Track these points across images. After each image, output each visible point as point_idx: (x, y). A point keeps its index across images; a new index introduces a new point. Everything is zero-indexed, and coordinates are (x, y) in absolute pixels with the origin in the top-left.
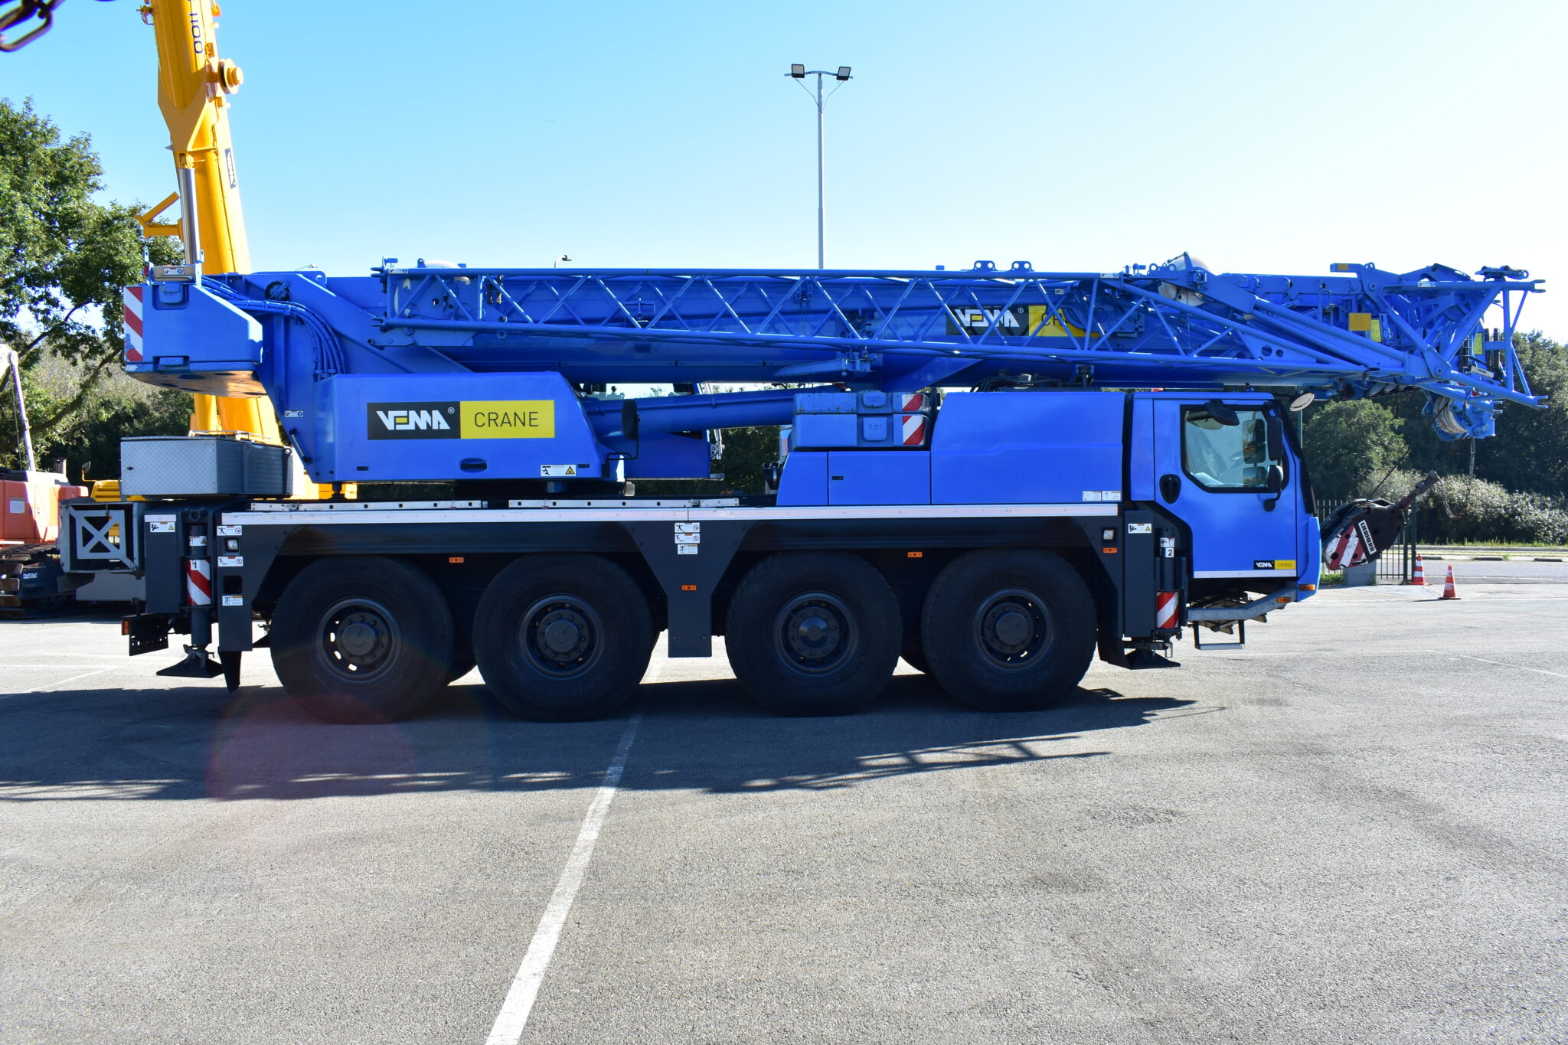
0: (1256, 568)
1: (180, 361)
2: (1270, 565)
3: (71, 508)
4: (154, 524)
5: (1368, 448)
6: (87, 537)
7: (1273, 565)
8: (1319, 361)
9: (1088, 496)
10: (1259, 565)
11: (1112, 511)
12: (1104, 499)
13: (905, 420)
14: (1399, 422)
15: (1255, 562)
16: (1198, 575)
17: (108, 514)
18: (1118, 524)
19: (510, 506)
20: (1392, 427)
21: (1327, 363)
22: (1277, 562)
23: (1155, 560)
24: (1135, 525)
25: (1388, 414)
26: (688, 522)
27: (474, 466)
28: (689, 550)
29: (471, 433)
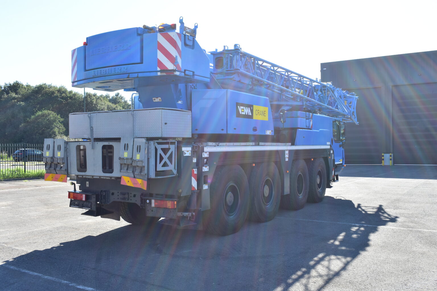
1: (191, 74)
2: (340, 160)
3: (156, 143)
4: (185, 152)
5: (54, 128)
6: (161, 158)
11: (329, 147)
13: (311, 121)
14: (62, 120)
17: (169, 147)
19: (260, 145)
20: (59, 121)
24: (331, 151)
25: (59, 117)
26: (287, 150)
27: (255, 130)
28: (287, 160)
29: (255, 117)
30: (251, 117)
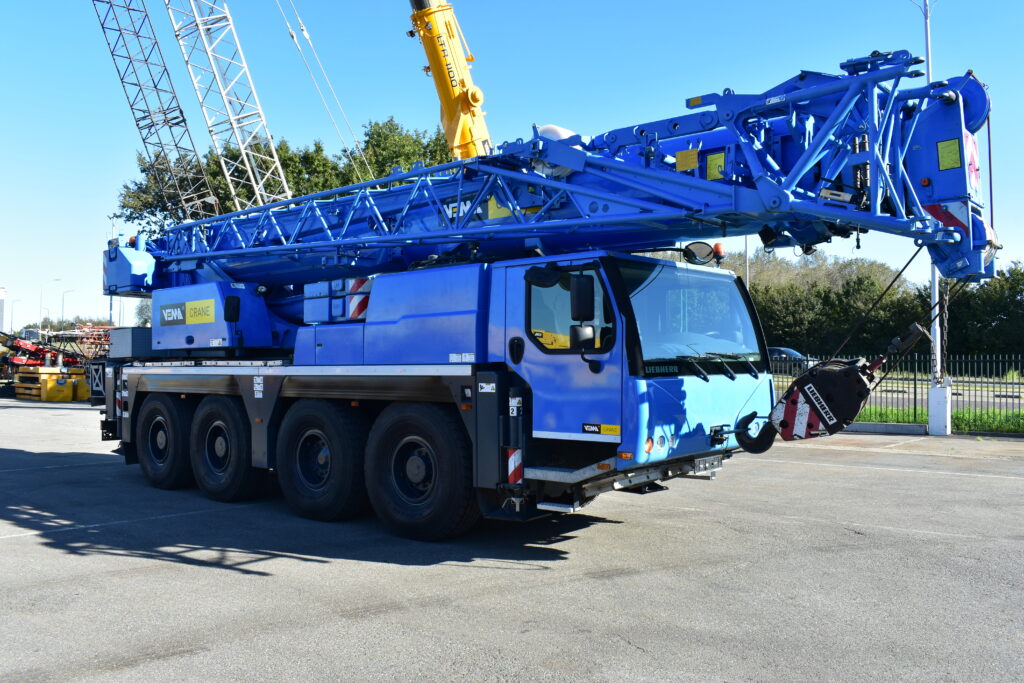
0: (584, 431)
2: (596, 429)
3: (91, 364)
4: (108, 373)
6: (95, 379)
7: (599, 429)
8: (645, 211)
9: (454, 358)
10: (586, 428)
11: (467, 371)
12: (464, 361)
13: (352, 298)
15: (584, 424)
16: (537, 434)
17: (99, 367)
18: (472, 382)
19: (203, 365)
21: (650, 211)
22: (603, 426)
23: (498, 418)
24: (484, 385)
26: (259, 376)
27: (190, 340)
28: (259, 395)
29: (190, 321)
30: (183, 321)
